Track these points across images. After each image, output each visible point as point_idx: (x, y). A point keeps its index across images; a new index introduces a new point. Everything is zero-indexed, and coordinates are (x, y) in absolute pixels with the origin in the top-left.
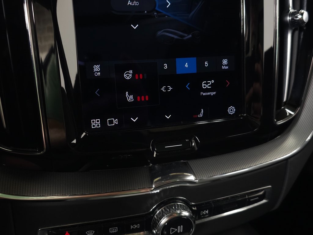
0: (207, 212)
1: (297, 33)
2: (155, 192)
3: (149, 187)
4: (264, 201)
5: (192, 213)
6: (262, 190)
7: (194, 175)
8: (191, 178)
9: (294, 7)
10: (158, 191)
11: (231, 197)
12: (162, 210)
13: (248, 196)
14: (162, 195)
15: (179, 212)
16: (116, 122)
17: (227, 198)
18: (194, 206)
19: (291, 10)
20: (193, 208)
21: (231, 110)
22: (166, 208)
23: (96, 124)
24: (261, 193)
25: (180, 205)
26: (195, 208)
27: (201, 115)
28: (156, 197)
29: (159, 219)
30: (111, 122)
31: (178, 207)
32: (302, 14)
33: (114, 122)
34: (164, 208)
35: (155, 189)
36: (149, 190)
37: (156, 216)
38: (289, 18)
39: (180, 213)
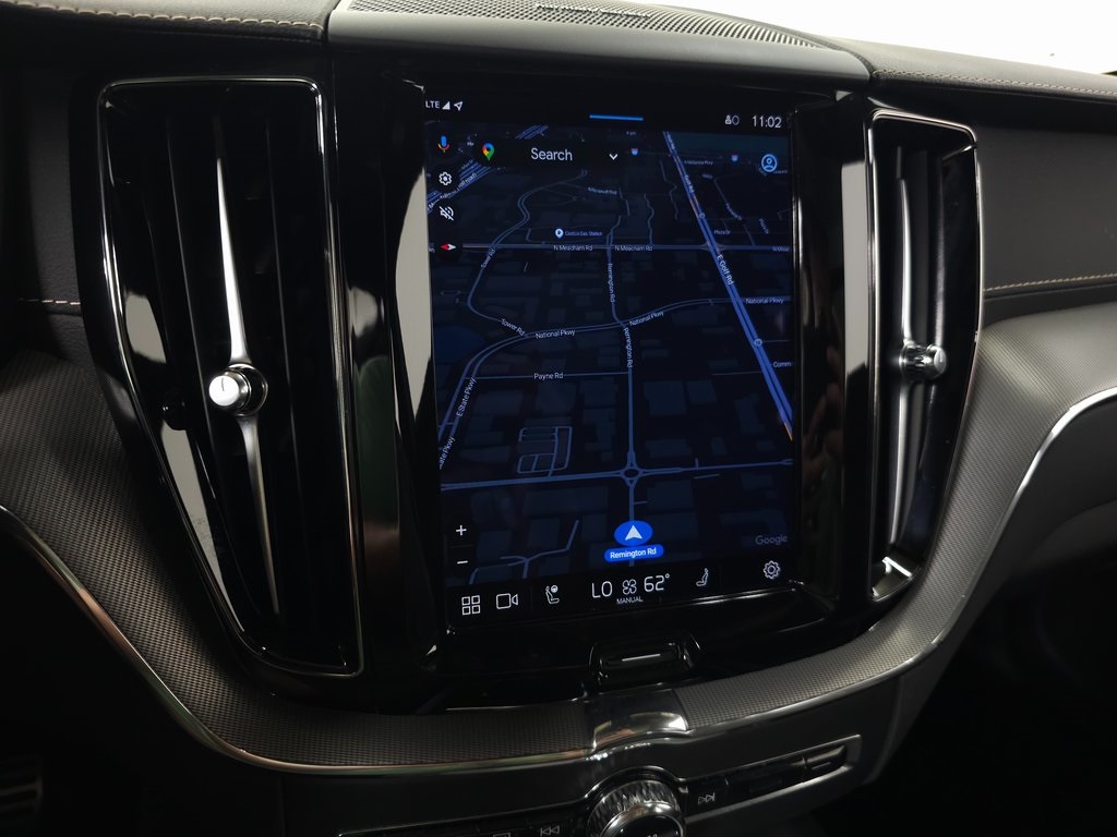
0: (713, 797)
1: (920, 389)
2: (598, 757)
3: (584, 748)
4: (843, 769)
5: (680, 803)
6: (838, 746)
7: (686, 717)
8: (678, 724)
9: (914, 337)
10: (605, 755)
11: (768, 764)
12: (611, 797)
13: (806, 760)
14: (612, 762)
15: (649, 805)
16: (514, 600)
17: (760, 766)
18: (683, 785)
19: (908, 343)
20: (681, 790)
21: (772, 570)
22: (620, 793)
23: (471, 605)
24: (837, 752)
25: (653, 785)
26: (684, 788)
27: (704, 583)
28: (600, 768)
29: (603, 819)
30: (504, 601)
31: (647, 792)
32: (932, 355)
33: (511, 600)
34: (617, 794)
35: (599, 750)
36: (582, 752)
37: (599, 809)
38: (902, 361)
39: (653, 807)
